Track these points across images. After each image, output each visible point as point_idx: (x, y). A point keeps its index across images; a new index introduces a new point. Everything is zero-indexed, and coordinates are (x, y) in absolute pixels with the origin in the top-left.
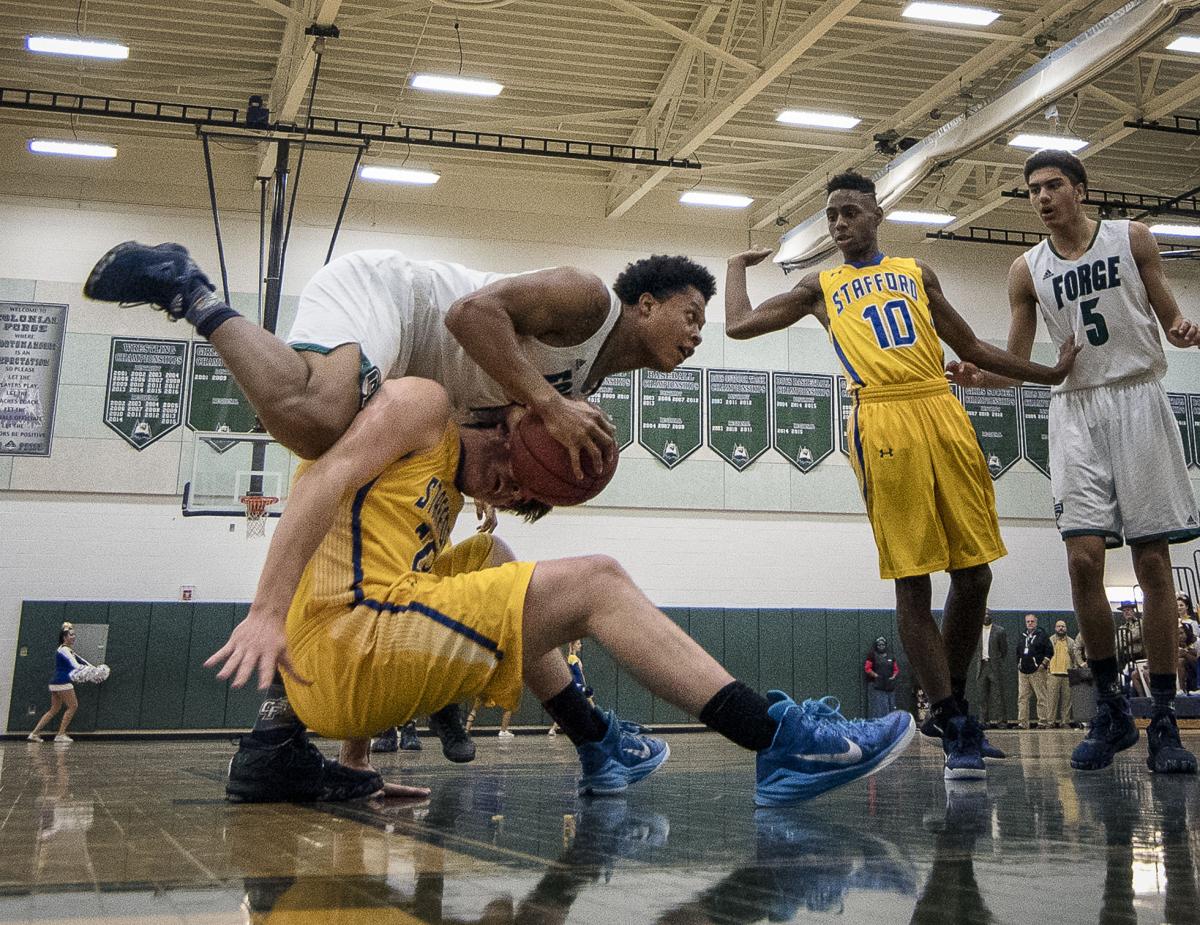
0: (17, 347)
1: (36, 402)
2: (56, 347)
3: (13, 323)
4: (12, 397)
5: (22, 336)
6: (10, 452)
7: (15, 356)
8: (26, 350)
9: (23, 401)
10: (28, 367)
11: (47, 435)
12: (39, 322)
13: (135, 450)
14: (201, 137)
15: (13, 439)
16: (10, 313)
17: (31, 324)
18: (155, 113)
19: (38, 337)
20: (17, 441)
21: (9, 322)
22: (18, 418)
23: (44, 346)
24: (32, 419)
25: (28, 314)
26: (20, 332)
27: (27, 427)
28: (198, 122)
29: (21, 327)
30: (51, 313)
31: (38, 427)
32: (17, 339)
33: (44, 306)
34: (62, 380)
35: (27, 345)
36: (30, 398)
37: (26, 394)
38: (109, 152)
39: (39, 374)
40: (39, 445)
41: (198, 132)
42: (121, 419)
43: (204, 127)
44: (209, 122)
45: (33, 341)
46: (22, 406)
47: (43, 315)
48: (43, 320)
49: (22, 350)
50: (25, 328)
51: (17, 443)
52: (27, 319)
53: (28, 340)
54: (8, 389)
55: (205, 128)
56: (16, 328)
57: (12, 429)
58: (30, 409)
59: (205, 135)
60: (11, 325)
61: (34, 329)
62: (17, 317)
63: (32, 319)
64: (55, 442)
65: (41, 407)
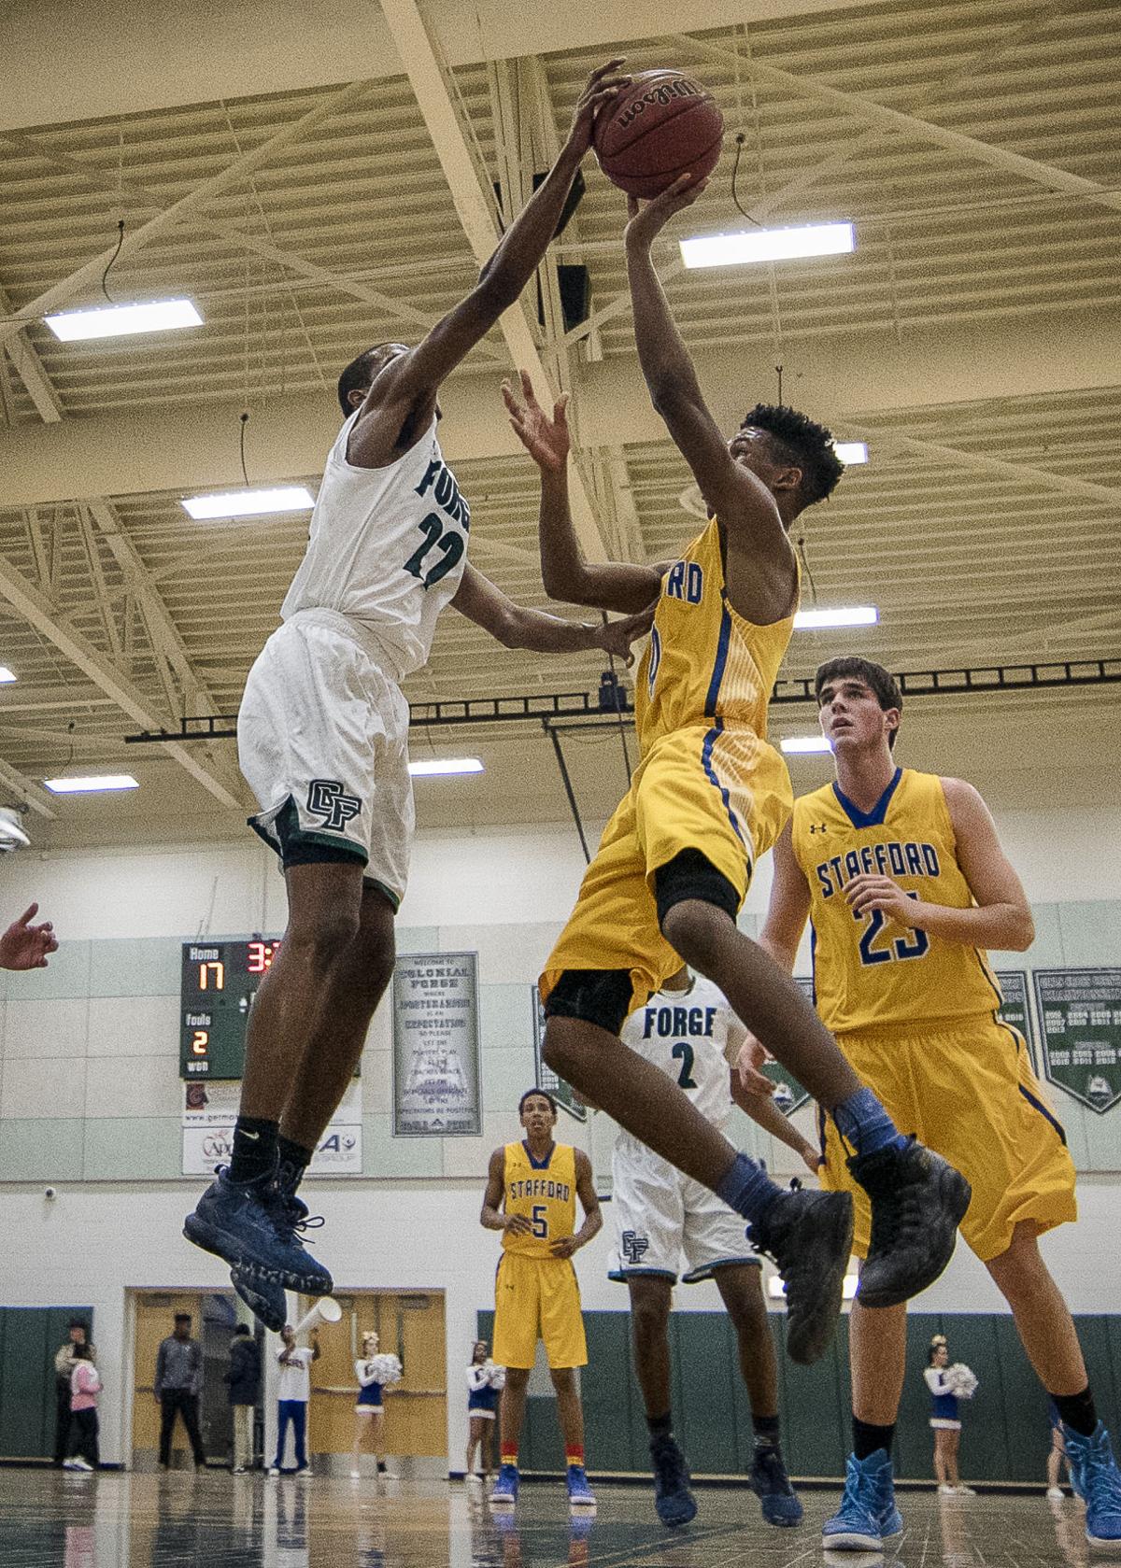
0: (428, 1007)
1: (458, 1071)
2: (470, 1003)
3: (421, 979)
4: (431, 1067)
5: (432, 994)
6: (437, 1132)
7: (428, 1018)
8: (439, 1009)
9: (443, 1071)
10: (444, 1029)
11: (476, 1109)
12: (449, 974)
13: (579, 1123)
14: (549, 733)
15: (439, 1116)
16: (416, 968)
17: (439, 978)
18: (523, 711)
19: (450, 993)
20: (445, 1118)
21: (415, 979)
22: (442, 1091)
23: (457, 1003)
24: (456, 1091)
25: (435, 967)
26: (429, 990)
27: (452, 1101)
28: (544, 715)
29: (429, 984)
30: (459, 964)
31: (465, 1100)
32: (427, 998)
33: (450, 957)
34: (483, 1042)
35: (439, 1003)
36: (451, 1067)
37: (445, 1062)
38: (473, 765)
39: (457, 1037)
40: (468, 1123)
41: (546, 727)
42: (557, 1086)
43: (552, 721)
44: (557, 713)
45: (445, 998)
46: (443, 1077)
47: (450, 966)
48: (452, 972)
49: (434, 1010)
50: (434, 983)
51: (444, 1122)
52: (435, 973)
53: (439, 998)
54: (426, 1057)
55: (554, 721)
56: (424, 984)
57: (436, 1105)
58: (453, 1080)
59: (553, 729)
60: (418, 982)
61: (443, 984)
62: (424, 972)
63: (440, 972)
64: (486, 1117)
65: (464, 1076)
